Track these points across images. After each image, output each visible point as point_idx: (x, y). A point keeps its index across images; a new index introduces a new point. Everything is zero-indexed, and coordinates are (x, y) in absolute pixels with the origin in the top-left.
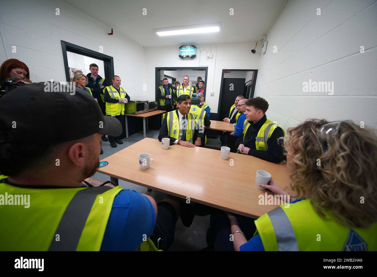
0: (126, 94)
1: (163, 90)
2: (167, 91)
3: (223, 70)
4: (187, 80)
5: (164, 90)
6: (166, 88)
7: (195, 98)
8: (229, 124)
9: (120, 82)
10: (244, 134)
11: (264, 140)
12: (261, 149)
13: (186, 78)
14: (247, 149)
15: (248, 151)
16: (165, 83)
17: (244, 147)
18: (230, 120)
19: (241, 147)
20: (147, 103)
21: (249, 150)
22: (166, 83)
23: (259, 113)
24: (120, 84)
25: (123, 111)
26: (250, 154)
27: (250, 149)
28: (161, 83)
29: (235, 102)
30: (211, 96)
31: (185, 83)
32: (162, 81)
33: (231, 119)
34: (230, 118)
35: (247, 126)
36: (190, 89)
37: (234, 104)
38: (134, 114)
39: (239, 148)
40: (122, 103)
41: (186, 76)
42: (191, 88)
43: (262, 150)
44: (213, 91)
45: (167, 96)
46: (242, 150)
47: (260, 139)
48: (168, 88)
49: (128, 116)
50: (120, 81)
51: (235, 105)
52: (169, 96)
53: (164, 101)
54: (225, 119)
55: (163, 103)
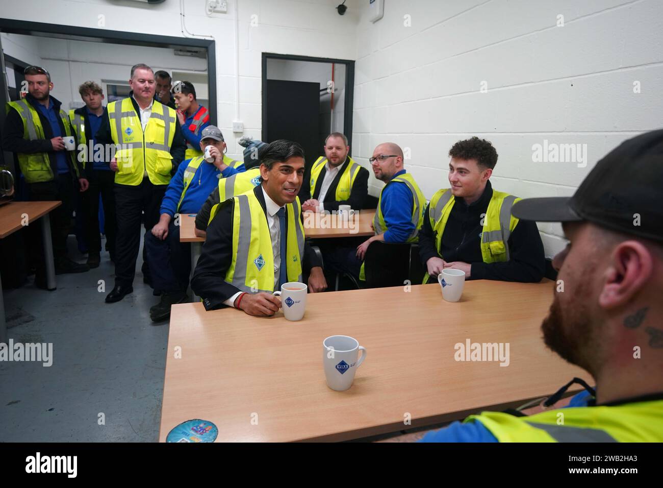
1: (31, 115)
2: (52, 119)
3: (262, 54)
4: (149, 82)
5: (35, 115)
11: (501, 238)
12: (496, 260)
13: (144, 73)
18: (321, 204)
19: (438, 264)
21: (470, 268)
23: (486, 175)
27: (470, 265)
30: (236, 137)
36: (162, 113)
42: (166, 110)
44: (242, 122)
45: (55, 142)
47: (491, 237)
52: (64, 141)
53: (44, 161)
54: (308, 205)
55: (42, 170)
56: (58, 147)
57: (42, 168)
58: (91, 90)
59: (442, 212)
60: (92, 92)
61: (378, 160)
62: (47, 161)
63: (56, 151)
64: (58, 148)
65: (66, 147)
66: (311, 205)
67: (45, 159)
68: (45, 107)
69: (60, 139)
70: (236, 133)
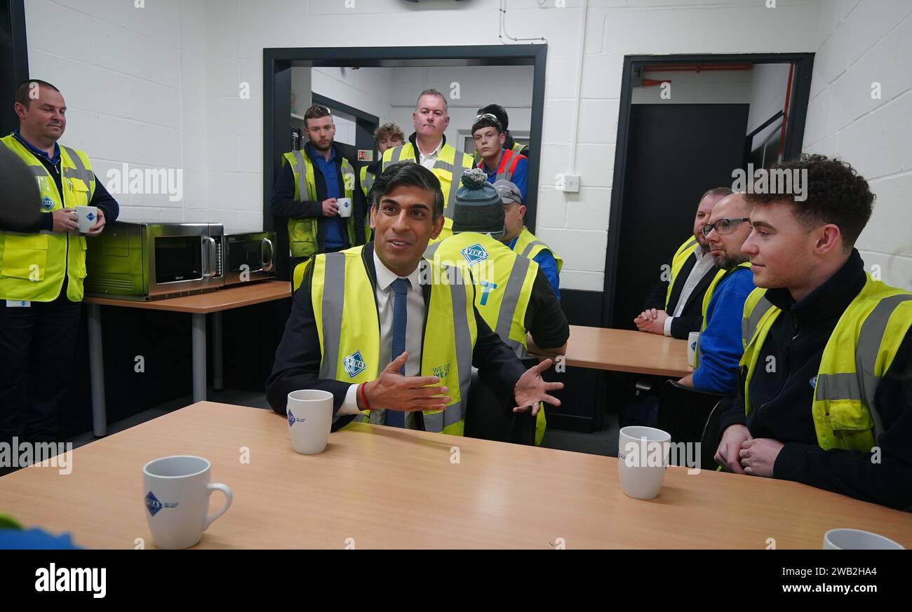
0: (93, 184)
1: (303, 171)
2: (330, 175)
3: (627, 58)
4: (435, 112)
5: (310, 169)
6: (323, 158)
7: (477, 194)
8: (666, 343)
9: (60, 116)
10: (746, 368)
11: (856, 392)
12: (845, 444)
13: (431, 101)
14: (768, 450)
15: (775, 459)
16: (316, 136)
17: (750, 440)
18: (669, 320)
19: (734, 438)
20: (218, 241)
21: (778, 452)
22: (323, 132)
23: (823, 240)
24: (62, 127)
25: (75, 277)
26: (782, 470)
27: (781, 446)
28: (296, 135)
29: (698, 222)
30: (568, 200)
31: (425, 130)
32: (301, 127)
33: (678, 313)
34: (670, 313)
35: (759, 327)
36: (451, 162)
37: (693, 238)
38: (143, 295)
39: (722, 448)
40: (70, 232)
41: (432, 92)
42: (458, 157)
43: (848, 448)
44: (578, 175)
45: (326, 205)
46: (739, 459)
47: (836, 387)
48: (330, 162)
49: (105, 309)
50: (62, 110)
51: (698, 240)
52: (337, 204)
53: (311, 230)
54: (645, 318)
55: (307, 241)
56: (329, 211)
57: (308, 239)
58: (390, 134)
59: (757, 326)
60: (391, 137)
61: (719, 228)
62: (315, 230)
63: (325, 217)
64: (329, 213)
65: (339, 212)
66: (651, 319)
67: (313, 227)
68: (325, 160)
69: (333, 202)
70: (567, 193)
